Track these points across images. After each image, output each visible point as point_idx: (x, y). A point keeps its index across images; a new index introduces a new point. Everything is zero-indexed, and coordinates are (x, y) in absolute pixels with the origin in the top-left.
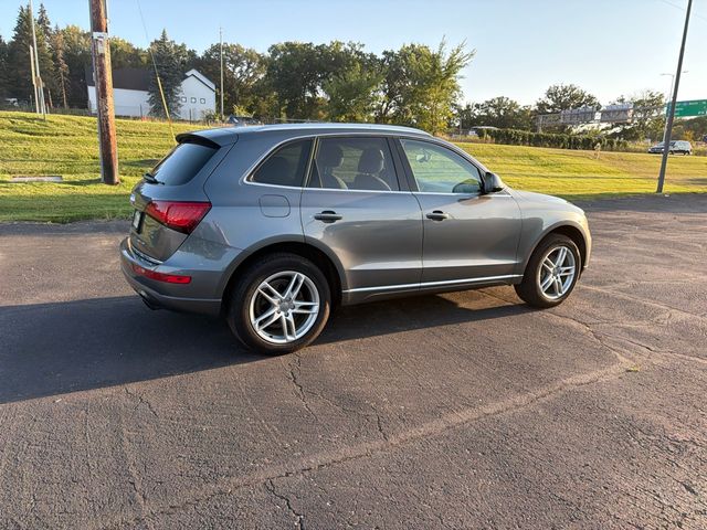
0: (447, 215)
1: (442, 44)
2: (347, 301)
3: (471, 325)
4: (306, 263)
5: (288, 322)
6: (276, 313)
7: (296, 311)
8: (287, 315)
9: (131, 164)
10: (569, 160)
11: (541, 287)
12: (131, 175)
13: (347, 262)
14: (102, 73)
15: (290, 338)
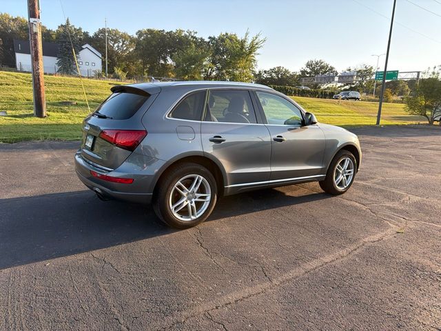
0: (285, 139)
1: (247, 34)
2: (227, 193)
3: (298, 207)
4: (203, 169)
5: (192, 206)
6: (185, 202)
7: (197, 200)
8: (191, 203)
9: (53, 104)
10: (323, 105)
11: (335, 182)
12: (54, 111)
13: (228, 168)
14: (36, 45)
15: (193, 218)
